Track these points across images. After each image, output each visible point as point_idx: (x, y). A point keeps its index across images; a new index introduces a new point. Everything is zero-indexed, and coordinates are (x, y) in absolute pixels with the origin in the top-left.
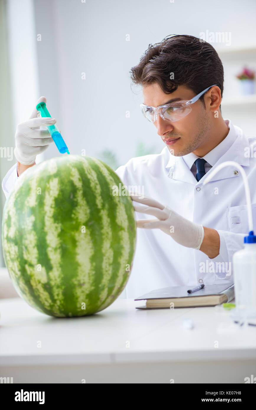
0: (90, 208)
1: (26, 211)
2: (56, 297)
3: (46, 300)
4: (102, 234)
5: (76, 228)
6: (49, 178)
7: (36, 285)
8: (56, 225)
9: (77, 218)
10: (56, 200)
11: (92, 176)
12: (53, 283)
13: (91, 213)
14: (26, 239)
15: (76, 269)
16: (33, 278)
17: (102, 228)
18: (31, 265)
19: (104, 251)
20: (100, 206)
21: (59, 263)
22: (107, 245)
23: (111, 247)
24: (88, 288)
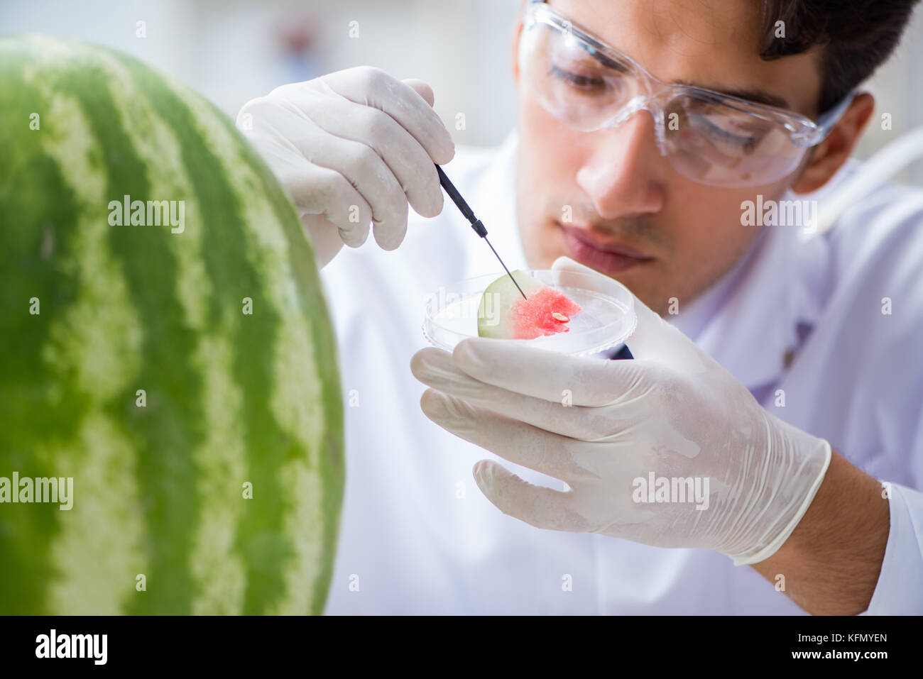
0: (148, 320)
4: (196, 472)
9: (73, 372)
11: (156, 146)
13: (151, 351)
17: (198, 437)
19: (198, 567)
20: (195, 314)
23: (240, 546)
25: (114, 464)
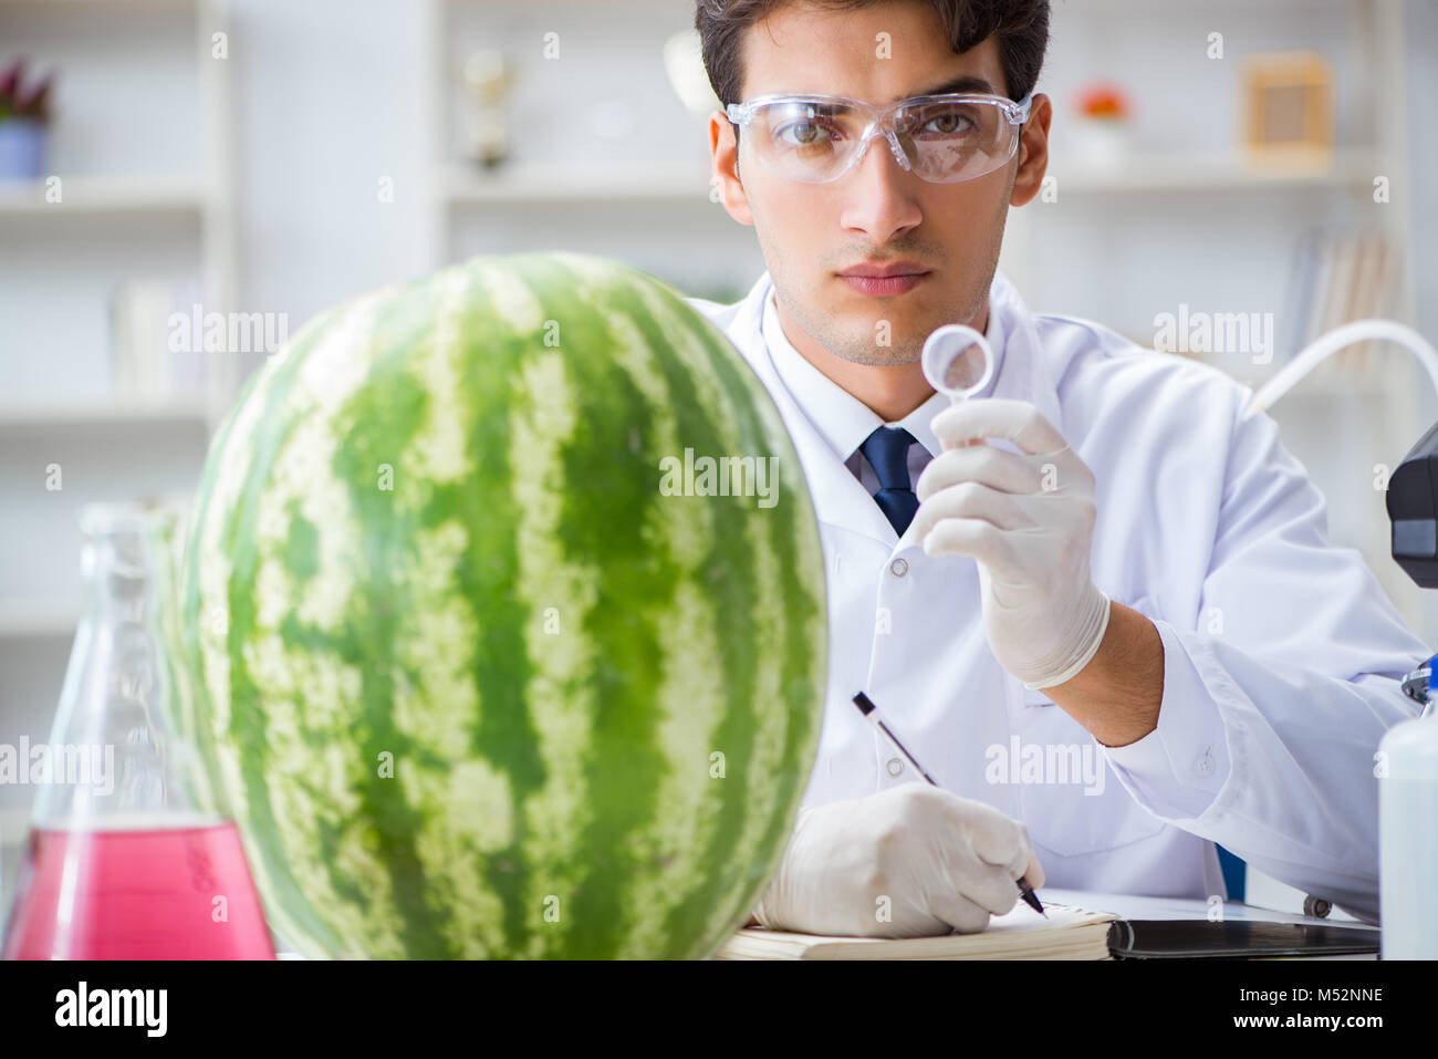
1: (412, 498)
2: (534, 922)
3: (479, 935)
4: (752, 628)
5: (660, 592)
6: (518, 350)
7: (448, 861)
8: (574, 571)
9: (665, 549)
10: (570, 455)
11: (692, 353)
12: (535, 851)
13: (719, 527)
14: (416, 634)
15: (651, 786)
16: (434, 826)
17: (753, 599)
18: (433, 762)
19: (758, 707)
21: (583, 757)
22: (769, 677)
23: (784, 689)
24: (680, 877)
25: (699, 622)
